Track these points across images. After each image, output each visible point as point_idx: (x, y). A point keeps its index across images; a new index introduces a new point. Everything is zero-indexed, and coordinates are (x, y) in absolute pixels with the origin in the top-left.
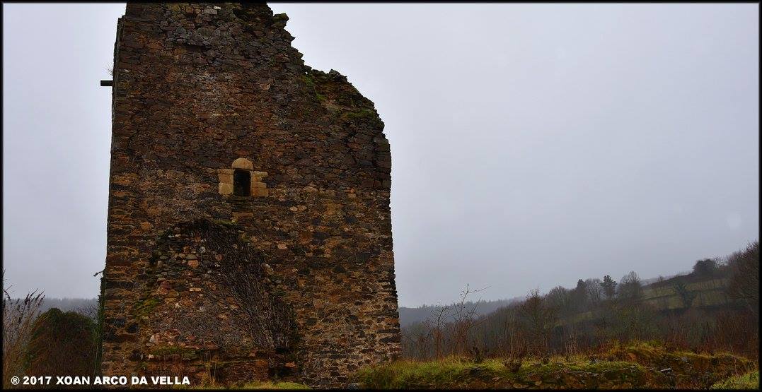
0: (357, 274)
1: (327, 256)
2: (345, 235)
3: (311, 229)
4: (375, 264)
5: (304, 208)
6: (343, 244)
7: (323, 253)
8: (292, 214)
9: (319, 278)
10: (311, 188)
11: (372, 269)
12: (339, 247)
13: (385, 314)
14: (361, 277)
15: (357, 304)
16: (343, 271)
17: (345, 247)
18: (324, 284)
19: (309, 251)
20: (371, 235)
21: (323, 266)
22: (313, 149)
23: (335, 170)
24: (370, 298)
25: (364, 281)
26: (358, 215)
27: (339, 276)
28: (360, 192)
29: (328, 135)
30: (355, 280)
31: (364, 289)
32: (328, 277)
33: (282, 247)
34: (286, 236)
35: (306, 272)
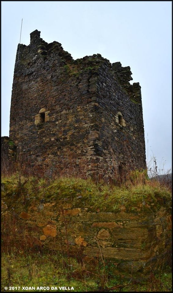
0: (79, 145)
1: (68, 139)
2: (75, 128)
3: (63, 129)
4: (87, 138)
5: (61, 121)
6: (74, 132)
7: (66, 138)
8: (57, 125)
9: (65, 150)
10: (64, 112)
11: (86, 141)
12: (73, 134)
13: (91, 162)
14: (81, 146)
15: (79, 159)
16: (74, 145)
17: (75, 134)
18: (66, 152)
19: (62, 139)
20: (86, 125)
21: (66, 144)
22: (65, 95)
23: (73, 101)
24: (85, 155)
25: (82, 147)
26: (81, 118)
27: (72, 147)
28: (82, 107)
29: (71, 86)
30: (78, 148)
31: (82, 151)
32: (68, 149)
33: (53, 139)
34: (54, 135)
35: (60, 148)
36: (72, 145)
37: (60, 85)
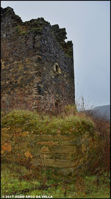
0: (27, 87)
1: (19, 83)
2: (24, 74)
3: (15, 75)
4: (33, 82)
5: (13, 69)
6: (23, 78)
7: (17, 82)
8: (10, 72)
9: (16, 90)
10: (16, 62)
11: (32, 84)
12: (22, 79)
13: (35, 100)
14: (28, 87)
15: (26, 97)
16: (23, 87)
17: (24, 79)
18: (17, 92)
19: (14, 82)
20: (32, 72)
21: (17, 86)
22: (16, 49)
23: (22, 54)
24: (31, 94)
25: (29, 89)
26: (28, 67)
27: (22, 89)
28: (29, 59)
29: (21, 42)
30: (26, 89)
31: (29, 92)
32: (18, 90)
33: (7, 83)
34: (8, 79)
35: (13, 89)
36: (22, 87)
37: (13, 42)
